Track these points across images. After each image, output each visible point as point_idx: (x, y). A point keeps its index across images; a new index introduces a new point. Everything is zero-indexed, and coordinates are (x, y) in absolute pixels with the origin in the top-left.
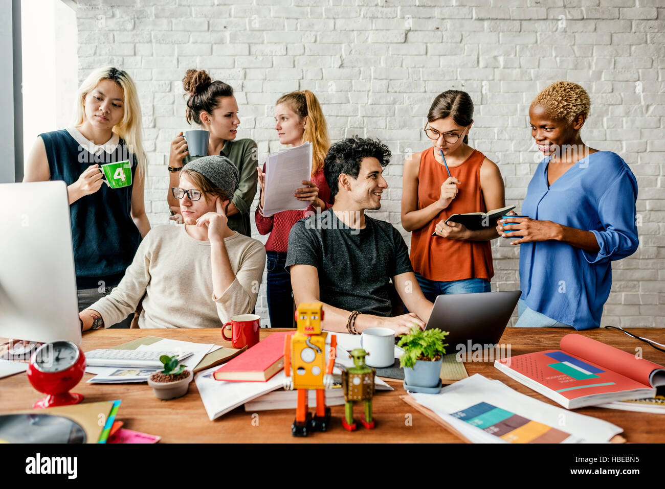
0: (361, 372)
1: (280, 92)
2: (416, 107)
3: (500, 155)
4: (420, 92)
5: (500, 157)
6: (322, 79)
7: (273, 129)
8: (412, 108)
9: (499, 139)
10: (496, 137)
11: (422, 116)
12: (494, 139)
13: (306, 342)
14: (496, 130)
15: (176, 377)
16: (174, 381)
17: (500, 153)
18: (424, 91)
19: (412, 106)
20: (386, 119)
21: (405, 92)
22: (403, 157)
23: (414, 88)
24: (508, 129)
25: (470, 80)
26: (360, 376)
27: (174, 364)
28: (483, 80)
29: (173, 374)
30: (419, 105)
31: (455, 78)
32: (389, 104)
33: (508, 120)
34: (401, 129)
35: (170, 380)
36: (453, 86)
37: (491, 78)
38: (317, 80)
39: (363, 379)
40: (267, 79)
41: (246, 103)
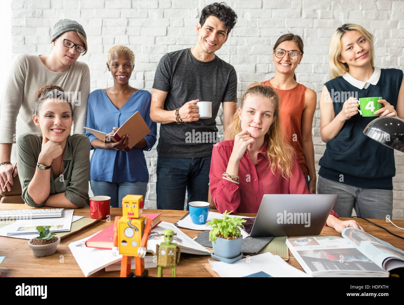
0: (167, 247)
1: (153, 36)
2: (253, 48)
3: (315, 84)
4: (256, 37)
5: (315, 86)
6: (184, 26)
7: (147, 62)
8: (250, 49)
9: (315, 73)
10: (313, 71)
11: (257, 55)
12: (311, 72)
13: (128, 223)
14: (313, 66)
15: (47, 242)
16: (45, 244)
17: (316, 83)
18: (259, 35)
19: (250, 47)
20: (230, 56)
21: (245, 37)
22: (242, 84)
23: (252, 34)
24: (322, 65)
25: (294, 27)
26: (166, 249)
27: (47, 233)
28: (304, 28)
29: (46, 239)
30: (255, 46)
31: (283, 26)
32: (233, 45)
33: (322, 59)
34: (241, 64)
35: (43, 243)
36: (281, 32)
37: (310, 26)
38: (180, 27)
39: (168, 252)
40: (144, 26)
41: (128, 43)
